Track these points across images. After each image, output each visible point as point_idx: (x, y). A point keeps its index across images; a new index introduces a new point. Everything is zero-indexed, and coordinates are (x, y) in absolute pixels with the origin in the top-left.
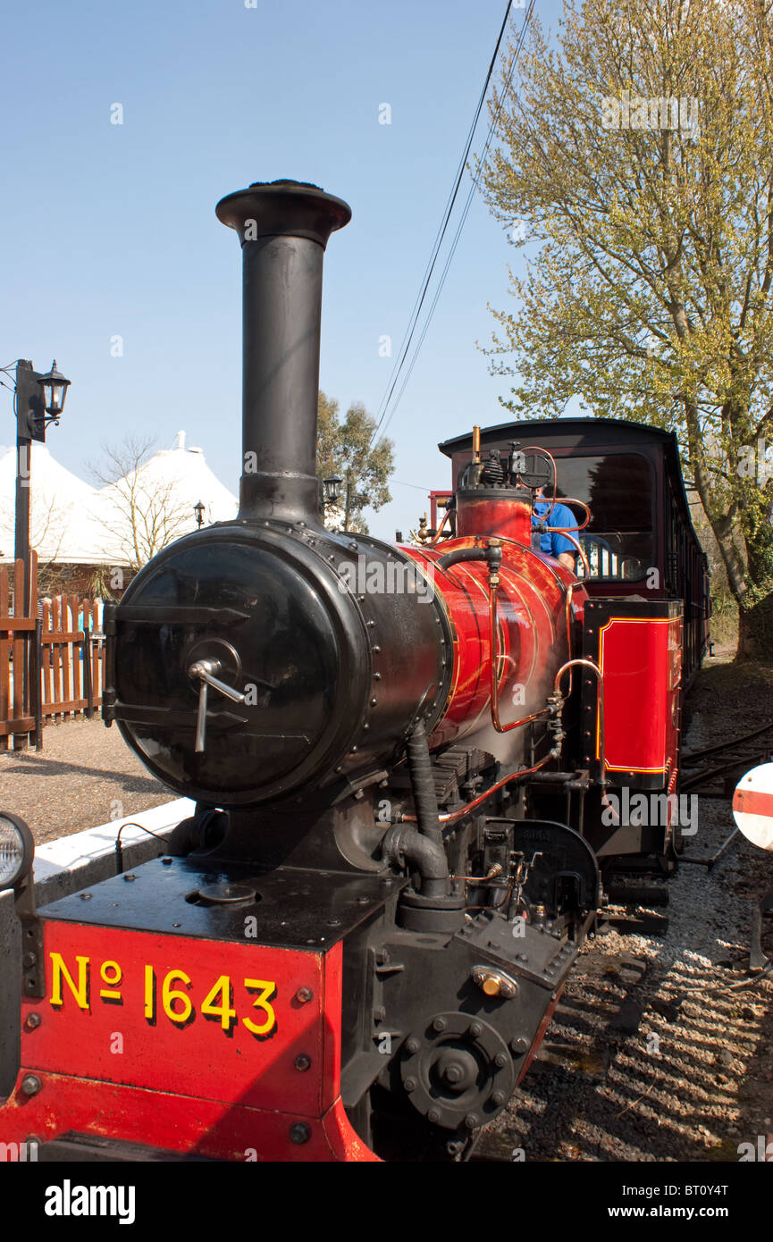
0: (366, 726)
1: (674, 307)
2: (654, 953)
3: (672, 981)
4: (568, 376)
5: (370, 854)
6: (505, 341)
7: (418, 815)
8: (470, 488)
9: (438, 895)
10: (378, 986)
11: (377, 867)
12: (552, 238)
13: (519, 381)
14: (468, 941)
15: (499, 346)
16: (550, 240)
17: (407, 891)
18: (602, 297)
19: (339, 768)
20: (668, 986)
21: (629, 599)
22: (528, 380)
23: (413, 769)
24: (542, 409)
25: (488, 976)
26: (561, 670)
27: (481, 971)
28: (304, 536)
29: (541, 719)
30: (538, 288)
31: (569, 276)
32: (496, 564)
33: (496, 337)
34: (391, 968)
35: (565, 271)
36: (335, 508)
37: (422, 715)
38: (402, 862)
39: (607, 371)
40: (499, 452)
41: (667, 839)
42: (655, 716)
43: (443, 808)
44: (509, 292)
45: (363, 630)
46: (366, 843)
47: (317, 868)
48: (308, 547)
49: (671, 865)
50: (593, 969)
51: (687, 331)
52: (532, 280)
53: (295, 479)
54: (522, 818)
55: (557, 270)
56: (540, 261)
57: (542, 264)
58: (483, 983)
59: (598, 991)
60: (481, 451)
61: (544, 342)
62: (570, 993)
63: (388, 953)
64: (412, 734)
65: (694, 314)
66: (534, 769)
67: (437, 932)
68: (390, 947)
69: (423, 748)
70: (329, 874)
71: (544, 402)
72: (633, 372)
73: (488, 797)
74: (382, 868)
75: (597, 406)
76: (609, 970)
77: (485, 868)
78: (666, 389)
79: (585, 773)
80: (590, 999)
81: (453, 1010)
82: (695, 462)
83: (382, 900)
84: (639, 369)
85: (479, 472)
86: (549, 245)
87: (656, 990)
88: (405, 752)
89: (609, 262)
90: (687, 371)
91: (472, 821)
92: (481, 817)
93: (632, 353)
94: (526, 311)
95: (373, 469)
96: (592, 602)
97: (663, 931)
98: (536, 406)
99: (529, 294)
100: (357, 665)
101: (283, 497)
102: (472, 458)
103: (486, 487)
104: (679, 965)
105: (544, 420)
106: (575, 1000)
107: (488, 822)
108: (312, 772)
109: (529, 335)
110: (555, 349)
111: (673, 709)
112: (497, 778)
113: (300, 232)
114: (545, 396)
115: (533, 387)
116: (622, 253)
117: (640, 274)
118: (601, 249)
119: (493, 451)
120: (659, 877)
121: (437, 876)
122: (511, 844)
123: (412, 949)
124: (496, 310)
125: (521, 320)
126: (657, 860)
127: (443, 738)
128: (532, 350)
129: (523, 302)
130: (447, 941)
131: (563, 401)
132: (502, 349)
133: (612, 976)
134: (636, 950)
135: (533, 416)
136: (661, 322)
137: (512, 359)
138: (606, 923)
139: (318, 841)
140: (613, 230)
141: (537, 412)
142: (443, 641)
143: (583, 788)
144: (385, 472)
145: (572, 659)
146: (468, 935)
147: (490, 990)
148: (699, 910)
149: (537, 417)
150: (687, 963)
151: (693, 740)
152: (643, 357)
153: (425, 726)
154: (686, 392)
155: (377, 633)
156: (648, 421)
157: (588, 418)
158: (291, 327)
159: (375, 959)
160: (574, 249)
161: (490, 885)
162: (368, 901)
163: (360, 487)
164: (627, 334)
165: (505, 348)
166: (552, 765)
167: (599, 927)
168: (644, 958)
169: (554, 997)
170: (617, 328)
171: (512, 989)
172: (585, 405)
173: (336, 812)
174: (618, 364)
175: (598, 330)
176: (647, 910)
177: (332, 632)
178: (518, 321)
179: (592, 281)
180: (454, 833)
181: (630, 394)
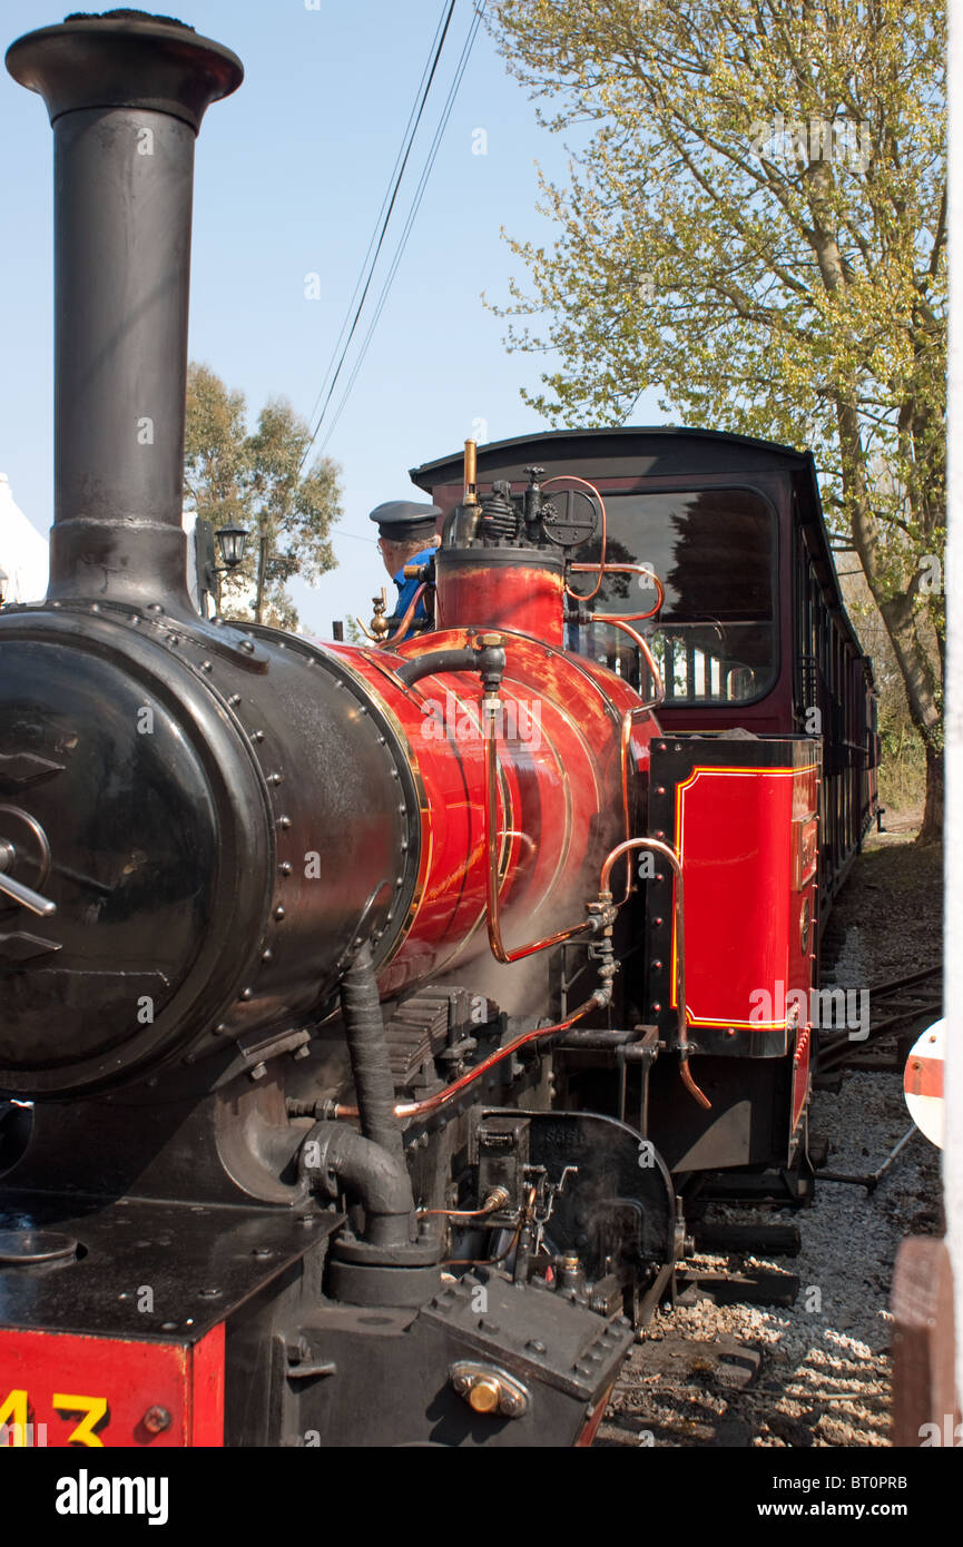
0: (267, 954)
1: (818, 238)
2: (774, 1336)
3: (803, 1383)
4: (638, 354)
5: (278, 1172)
6: (532, 294)
7: (362, 1106)
8: (459, 546)
9: (394, 1241)
10: (291, 1401)
11: (290, 1196)
12: (613, 116)
13: (555, 362)
14: (445, 1320)
15: (522, 303)
16: (610, 120)
17: (342, 1237)
18: (696, 220)
19: (221, 1027)
20: (797, 1392)
21: (727, 735)
22: (570, 360)
23: (352, 1027)
24: (594, 410)
25: (478, 1380)
26: (612, 856)
27: (466, 1370)
28: (161, 629)
29: (577, 940)
30: (587, 203)
31: (641, 183)
32: (495, 676)
33: (515, 286)
34: (313, 1370)
35: (635, 174)
36: (239, 578)
37: (366, 934)
38: (332, 1187)
39: (705, 345)
40: (508, 485)
41: (794, 1141)
42: (771, 934)
43: (407, 1093)
44: (539, 208)
45: (260, 791)
46: (270, 1155)
47: (187, 1199)
48: (165, 648)
49: (802, 1186)
50: (671, 1365)
51: (841, 279)
52: (578, 189)
53: (145, 530)
54: (546, 1109)
55: (621, 172)
56: (593, 155)
57: (594, 162)
58: (469, 1393)
59: (678, 1402)
60: (478, 482)
61: (597, 296)
62: (632, 1408)
63: (309, 1344)
64: (349, 968)
65: (852, 250)
66: (564, 1026)
67: (393, 1307)
68: (312, 1333)
69: (369, 991)
70: (206, 1209)
71: (598, 398)
72: (749, 349)
73: (486, 1073)
74: (298, 1198)
75: (687, 405)
76: (698, 1366)
77: (481, 1195)
78: (802, 376)
79: (651, 1030)
80: (664, 1416)
81: (419, 1440)
82: (853, 503)
83: (297, 1251)
84: (760, 342)
85: (475, 519)
86: (608, 129)
87: (776, 1399)
88: (338, 999)
89: (708, 159)
90: (841, 347)
91: (457, 1114)
92: (473, 1107)
93: (748, 316)
94: (568, 243)
95: (304, 512)
96: (666, 741)
97: (789, 1298)
98: (583, 406)
99: (572, 212)
100: (251, 850)
101: (124, 562)
102: (462, 495)
103: (486, 545)
104: (816, 1355)
105: (598, 430)
106: (639, 1418)
107: (485, 1116)
108: (174, 1033)
109: (573, 283)
110: (617, 309)
111: (802, 921)
112: (503, 1040)
113: (155, 102)
114: (599, 389)
115: (579, 373)
116: (732, 144)
117: (761, 180)
118: (696, 137)
119: (498, 484)
120: (784, 1206)
121: (392, 1210)
122: (525, 1153)
123: (349, 1335)
124: (516, 241)
125: (559, 257)
126: (781, 1177)
127: (408, 973)
128: (576, 310)
129: (561, 227)
130: (410, 1321)
131: (630, 397)
132: (525, 306)
133: (702, 1377)
134: (744, 1330)
135: (579, 423)
136: (797, 263)
137: (544, 323)
138: (694, 1286)
139: (187, 1154)
140: (717, 104)
141: (587, 416)
142: (403, 808)
143: (648, 1056)
144: (326, 517)
145: (631, 838)
146: (446, 1310)
147: (480, 1405)
148: (851, 1261)
149: (585, 423)
150: (830, 1351)
151: (847, 974)
152: (765, 322)
153: (372, 953)
154: (837, 384)
155: (284, 794)
156: (772, 432)
157: (671, 428)
158: (140, 270)
159: (286, 1355)
160: (649, 136)
161: (490, 1223)
162: (270, 1255)
163: (282, 543)
164: (739, 284)
165: (530, 306)
166: (596, 1018)
167: (679, 1293)
168: (758, 1345)
169: (591, 1412)
170: (723, 272)
171: (519, 1401)
172: (668, 403)
173: (219, 1103)
174: (723, 335)
175: (689, 276)
176: (764, 1263)
177: (207, 794)
178: (555, 259)
179: (680, 192)
180: (424, 1135)
181: (744, 385)
